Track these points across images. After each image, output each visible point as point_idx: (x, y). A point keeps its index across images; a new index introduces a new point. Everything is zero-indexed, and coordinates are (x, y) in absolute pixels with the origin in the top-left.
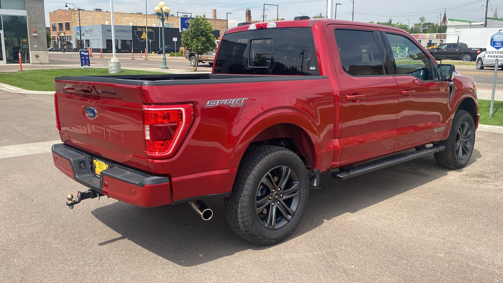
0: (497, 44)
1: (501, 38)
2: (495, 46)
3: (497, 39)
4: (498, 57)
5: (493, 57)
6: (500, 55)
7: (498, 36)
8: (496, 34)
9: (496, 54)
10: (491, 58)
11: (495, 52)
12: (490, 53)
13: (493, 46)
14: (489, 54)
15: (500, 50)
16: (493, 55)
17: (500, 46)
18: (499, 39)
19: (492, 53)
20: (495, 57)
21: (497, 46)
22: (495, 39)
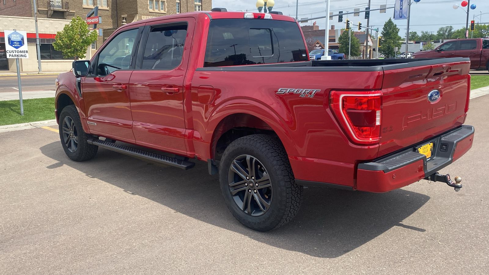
0: (15, 44)
1: (18, 38)
2: (13, 46)
3: (14, 38)
4: (19, 56)
5: (14, 56)
6: (20, 54)
7: (14, 35)
8: (13, 33)
9: (17, 54)
10: (13, 57)
11: (15, 51)
12: (10, 52)
13: (11, 45)
14: (10, 54)
15: (19, 49)
16: (14, 54)
17: (19, 46)
18: (16, 38)
19: (12, 52)
20: (17, 56)
21: (16, 46)
22: (12, 38)
